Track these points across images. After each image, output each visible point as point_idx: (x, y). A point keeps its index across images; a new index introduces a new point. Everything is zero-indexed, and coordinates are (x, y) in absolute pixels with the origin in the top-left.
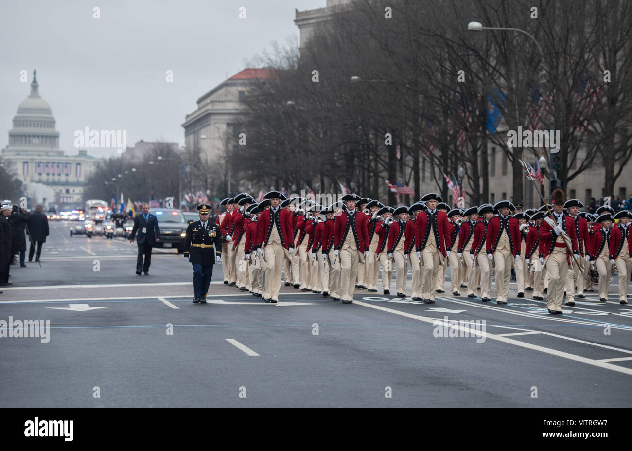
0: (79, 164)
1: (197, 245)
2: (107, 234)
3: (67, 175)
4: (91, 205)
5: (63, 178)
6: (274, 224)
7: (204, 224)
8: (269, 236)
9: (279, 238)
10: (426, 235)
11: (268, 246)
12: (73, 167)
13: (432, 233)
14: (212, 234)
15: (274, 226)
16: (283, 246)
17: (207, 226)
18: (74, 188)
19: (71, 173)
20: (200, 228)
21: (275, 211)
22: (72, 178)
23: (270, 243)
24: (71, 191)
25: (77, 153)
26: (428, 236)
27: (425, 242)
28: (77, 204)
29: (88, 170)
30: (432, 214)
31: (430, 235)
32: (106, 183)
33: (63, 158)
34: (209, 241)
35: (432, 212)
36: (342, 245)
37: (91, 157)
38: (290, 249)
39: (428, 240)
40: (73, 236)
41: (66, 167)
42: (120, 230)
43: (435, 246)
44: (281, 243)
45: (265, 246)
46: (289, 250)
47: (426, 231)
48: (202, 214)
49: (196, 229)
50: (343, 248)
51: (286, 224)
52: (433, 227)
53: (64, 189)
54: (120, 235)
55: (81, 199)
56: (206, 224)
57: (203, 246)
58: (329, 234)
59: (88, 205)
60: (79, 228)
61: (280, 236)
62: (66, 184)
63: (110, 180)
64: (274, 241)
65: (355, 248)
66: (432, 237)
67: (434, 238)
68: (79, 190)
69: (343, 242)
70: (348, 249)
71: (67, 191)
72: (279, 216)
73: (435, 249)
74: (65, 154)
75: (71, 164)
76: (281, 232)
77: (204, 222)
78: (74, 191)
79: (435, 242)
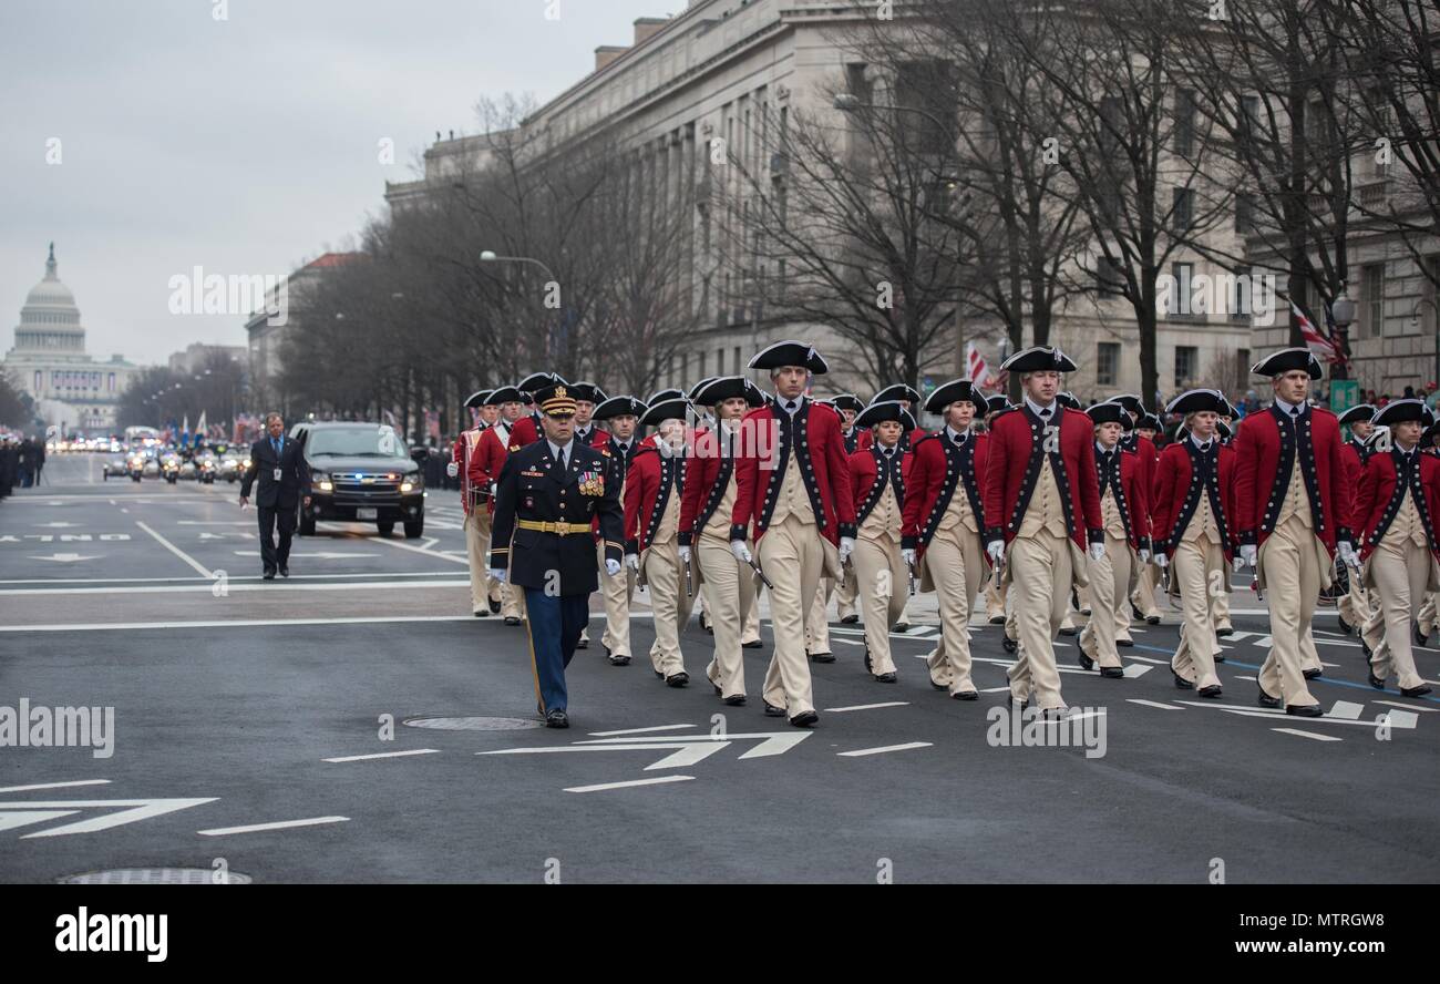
0: (112, 374)
1: (543, 526)
2: (168, 475)
3: (95, 389)
4: (133, 435)
5: (90, 393)
6: (792, 454)
7: (561, 452)
8: (774, 498)
9: (809, 504)
10: (1275, 488)
11: (771, 533)
12: (104, 378)
13: (1297, 482)
14: (589, 485)
15: (790, 463)
16: (822, 530)
17: (573, 457)
18: (105, 407)
19: (101, 385)
20: (549, 466)
21: (792, 412)
22: (102, 394)
23: (776, 520)
24: (101, 411)
25: (109, 358)
26: (1283, 491)
27: (1275, 513)
28: (108, 429)
29: (123, 383)
30: (1294, 416)
31: (1290, 488)
32: (145, 402)
33: (91, 365)
34: (579, 508)
35: (1295, 411)
36: (1018, 523)
37: (128, 364)
38: (845, 541)
39: (1285, 504)
40: (109, 478)
41: (94, 378)
42: (190, 467)
43: (1308, 523)
44: (814, 521)
45: (760, 531)
46: (838, 545)
47: (1278, 476)
48: (553, 416)
49: (533, 468)
50: (1021, 533)
51: (827, 455)
52: (1301, 461)
53: (90, 409)
54: (189, 477)
55: (115, 424)
56: (568, 449)
57: (562, 528)
58: (927, 484)
59: (129, 434)
60: (119, 464)
61: (813, 497)
62: (95, 401)
63: (149, 398)
64: (791, 515)
65: (1059, 530)
66: (1297, 497)
67: (1303, 499)
68: (110, 410)
69: (1021, 514)
70: (1039, 537)
71: (96, 412)
72: (805, 427)
73: (1306, 538)
74: (93, 359)
75: (101, 373)
76: (815, 485)
77: (562, 443)
78: (105, 411)
79: (1308, 510)
